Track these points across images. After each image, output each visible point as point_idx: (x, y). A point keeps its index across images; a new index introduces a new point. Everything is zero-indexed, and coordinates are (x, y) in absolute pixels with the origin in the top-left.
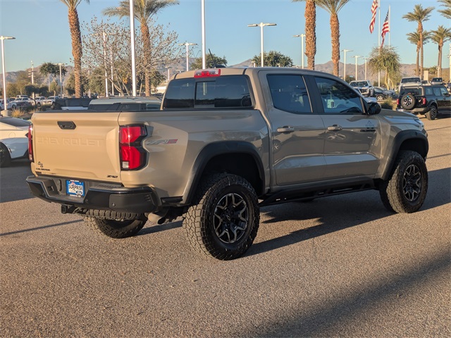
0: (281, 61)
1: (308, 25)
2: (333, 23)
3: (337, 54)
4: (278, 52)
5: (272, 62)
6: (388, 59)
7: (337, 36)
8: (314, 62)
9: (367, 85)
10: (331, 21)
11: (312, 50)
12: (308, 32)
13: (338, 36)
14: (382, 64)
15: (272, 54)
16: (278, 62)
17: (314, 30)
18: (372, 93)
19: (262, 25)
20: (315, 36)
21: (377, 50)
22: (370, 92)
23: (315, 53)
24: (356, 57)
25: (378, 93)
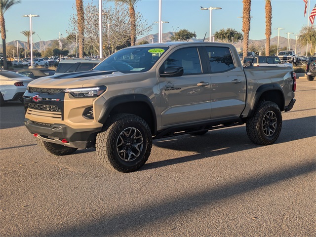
0: (235, 36)
1: (245, 9)
2: (267, 8)
3: (269, 32)
4: (233, 29)
5: (228, 36)
6: (313, 36)
7: (269, 18)
8: (248, 36)
9: (292, 54)
10: (266, 6)
11: (247, 27)
12: (245, 14)
13: (271, 18)
14: (309, 39)
15: (229, 31)
16: (233, 36)
17: (249, 13)
18: (295, 61)
19: (211, 9)
20: (250, 17)
21: (305, 29)
22: (293, 59)
23: (249, 30)
24: (289, 33)
25: (303, 60)
